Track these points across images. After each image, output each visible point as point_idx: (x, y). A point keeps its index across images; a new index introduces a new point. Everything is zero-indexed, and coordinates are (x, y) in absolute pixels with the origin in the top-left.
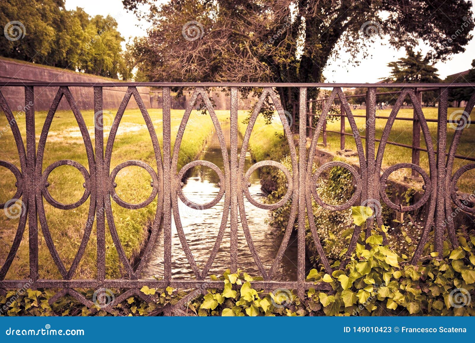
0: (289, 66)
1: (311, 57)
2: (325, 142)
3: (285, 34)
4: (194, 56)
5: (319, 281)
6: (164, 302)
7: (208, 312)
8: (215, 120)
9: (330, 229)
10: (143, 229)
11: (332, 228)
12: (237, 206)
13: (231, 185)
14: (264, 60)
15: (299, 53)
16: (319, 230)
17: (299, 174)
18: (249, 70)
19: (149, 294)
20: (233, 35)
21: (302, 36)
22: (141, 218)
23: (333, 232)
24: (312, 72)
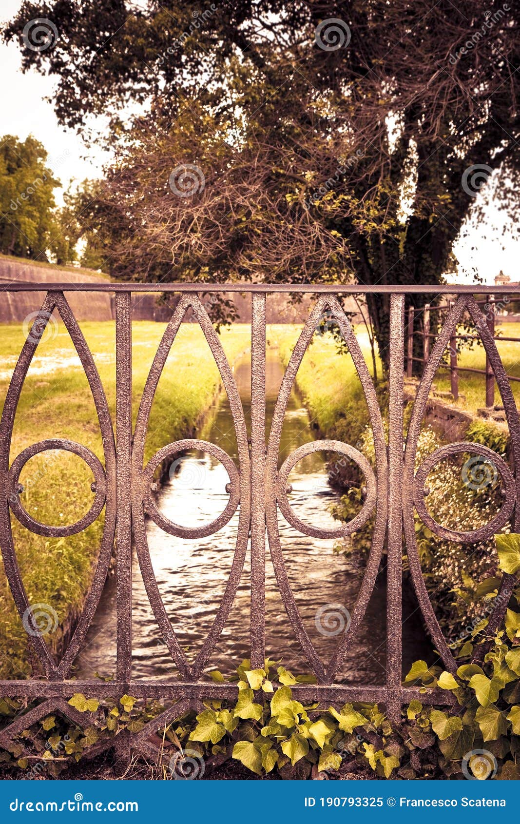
0: (385, 237)
1: (428, 220)
2: (454, 390)
3: (377, 174)
4: (196, 218)
5: (431, 685)
6: (116, 727)
7: (204, 748)
8: (221, 360)
9: (464, 567)
10: (91, 563)
11: (469, 564)
12: (263, 531)
13: (251, 490)
14: (336, 225)
15: (405, 211)
16: (442, 568)
17: (388, 467)
18: (304, 246)
19: (85, 710)
20: (274, 177)
21: (411, 178)
22: (86, 542)
23: (471, 574)
24: (429, 250)
